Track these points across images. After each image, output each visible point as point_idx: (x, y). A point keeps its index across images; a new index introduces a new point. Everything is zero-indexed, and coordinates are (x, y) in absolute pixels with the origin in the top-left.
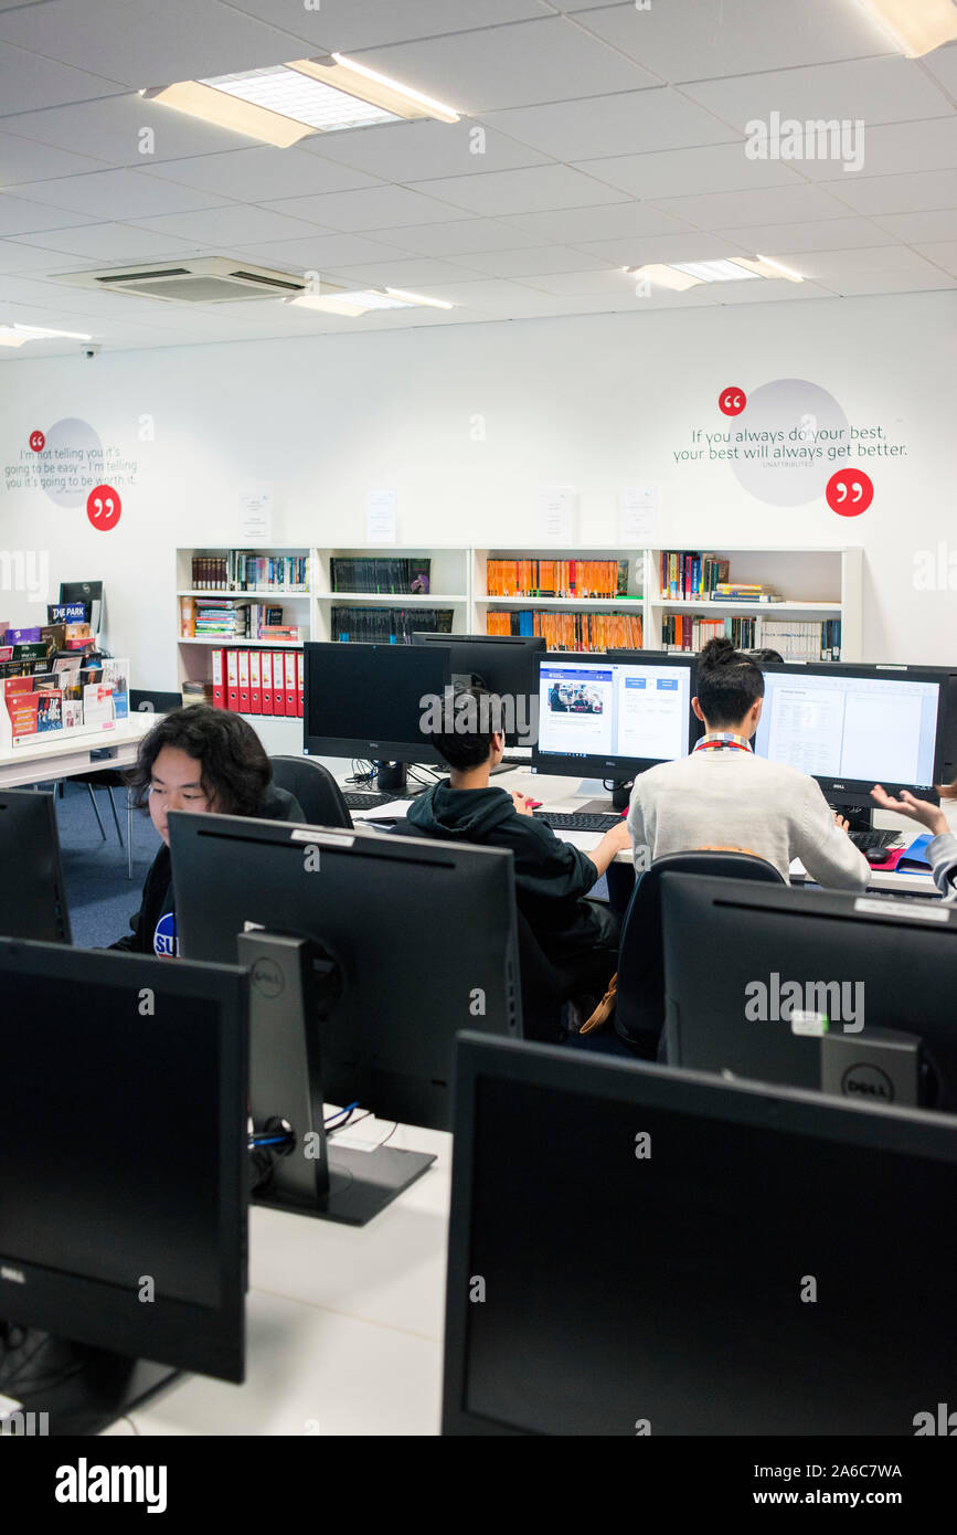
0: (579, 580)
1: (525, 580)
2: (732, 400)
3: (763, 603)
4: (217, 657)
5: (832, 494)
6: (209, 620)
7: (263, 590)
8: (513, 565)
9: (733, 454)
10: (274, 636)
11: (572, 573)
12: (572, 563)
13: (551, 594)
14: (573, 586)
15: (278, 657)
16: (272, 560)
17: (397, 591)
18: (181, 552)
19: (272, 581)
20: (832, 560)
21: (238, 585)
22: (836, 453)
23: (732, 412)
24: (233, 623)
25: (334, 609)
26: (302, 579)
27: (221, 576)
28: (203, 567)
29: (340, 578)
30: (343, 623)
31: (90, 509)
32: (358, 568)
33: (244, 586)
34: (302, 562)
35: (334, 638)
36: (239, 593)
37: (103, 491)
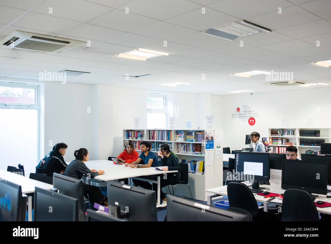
4: (277, 148)
6: (275, 141)
7: (285, 136)
10: (288, 144)
16: (287, 131)
17: (313, 136)
18: (269, 129)
19: (287, 134)
21: (280, 135)
24: (280, 142)
25: (300, 140)
26: (294, 134)
27: (277, 134)
28: (273, 132)
29: (302, 134)
30: (302, 142)
31: (249, 121)
32: (305, 132)
33: (282, 135)
34: (294, 131)
35: (300, 145)
36: (280, 137)
37: (252, 118)
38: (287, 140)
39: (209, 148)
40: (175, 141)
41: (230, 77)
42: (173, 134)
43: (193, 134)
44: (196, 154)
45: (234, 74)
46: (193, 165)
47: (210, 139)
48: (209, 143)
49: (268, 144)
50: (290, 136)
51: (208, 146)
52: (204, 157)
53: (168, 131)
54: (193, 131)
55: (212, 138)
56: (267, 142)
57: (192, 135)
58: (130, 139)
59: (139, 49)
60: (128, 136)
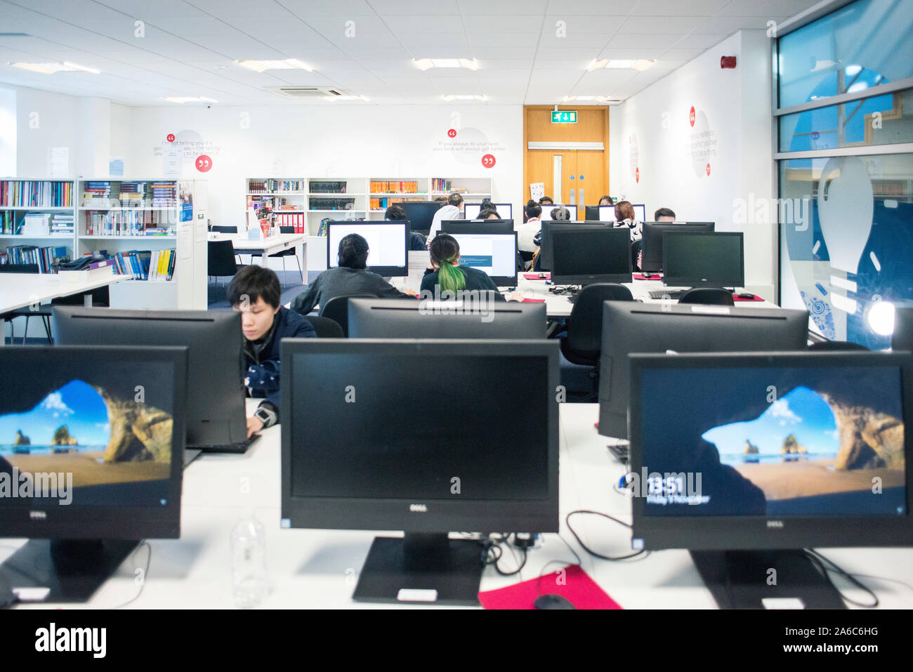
0: (403, 187)
1: (384, 188)
2: (452, 133)
3: (466, 194)
5: (483, 161)
7: (280, 193)
8: (380, 183)
9: (452, 149)
10: (287, 209)
11: (401, 185)
12: (401, 183)
13: (394, 192)
14: (401, 189)
15: (290, 216)
16: (285, 182)
17: (336, 192)
18: (247, 179)
19: (284, 190)
20: (488, 180)
21: (270, 192)
22: (484, 150)
23: (452, 136)
25: (310, 199)
26: (297, 189)
27: (261, 188)
28: (254, 185)
29: (313, 188)
30: (314, 204)
31: (197, 164)
32: (320, 185)
33: (272, 192)
34: (297, 183)
35: (310, 209)
36: (270, 194)
37: (203, 157)
38: (284, 201)
50: (289, 193)
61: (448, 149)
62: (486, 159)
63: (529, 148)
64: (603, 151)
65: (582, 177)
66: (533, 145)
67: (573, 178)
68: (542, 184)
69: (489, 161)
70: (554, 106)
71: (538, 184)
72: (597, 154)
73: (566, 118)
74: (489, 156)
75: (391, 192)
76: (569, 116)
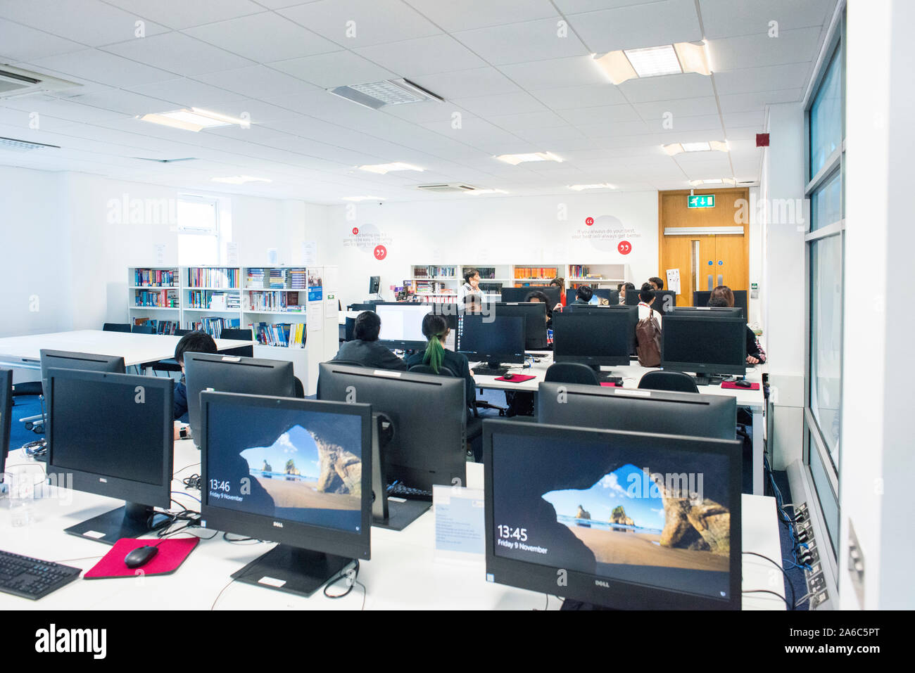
0: (544, 274)
1: (527, 274)
2: (590, 221)
3: (601, 280)
4: (425, 299)
5: (619, 248)
6: (421, 287)
7: (439, 278)
8: (523, 270)
9: (590, 236)
10: (444, 292)
11: (542, 271)
12: (542, 269)
13: (535, 278)
14: (542, 276)
16: (443, 269)
18: (412, 266)
19: (442, 275)
20: (622, 267)
21: (431, 277)
22: (621, 236)
23: (590, 224)
24: (430, 289)
26: (453, 274)
27: (425, 274)
28: (419, 271)
31: (376, 253)
33: (433, 277)
34: (453, 269)
36: (431, 279)
37: (380, 247)
38: (442, 286)
39: (315, 299)
40: (247, 287)
41: (352, 172)
42: (240, 275)
43: (283, 273)
44: (289, 310)
45: (359, 167)
46: (283, 332)
47: (316, 282)
48: (315, 290)
49: (413, 292)
50: (446, 279)
51: (313, 296)
52: (305, 316)
53: (231, 269)
54: (283, 269)
55: (319, 281)
56: (412, 288)
57: (280, 276)
58: (145, 286)
59: (194, 108)
60: (141, 281)
61: (586, 237)
62: (622, 246)
63: (665, 234)
64: (743, 235)
65: (721, 263)
66: (669, 231)
67: (710, 263)
68: (678, 270)
69: (625, 248)
70: (690, 190)
71: (675, 270)
72: (737, 239)
73: (703, 203)
74: (625, 243)
75: (533, 278)
76: (706, 201)
